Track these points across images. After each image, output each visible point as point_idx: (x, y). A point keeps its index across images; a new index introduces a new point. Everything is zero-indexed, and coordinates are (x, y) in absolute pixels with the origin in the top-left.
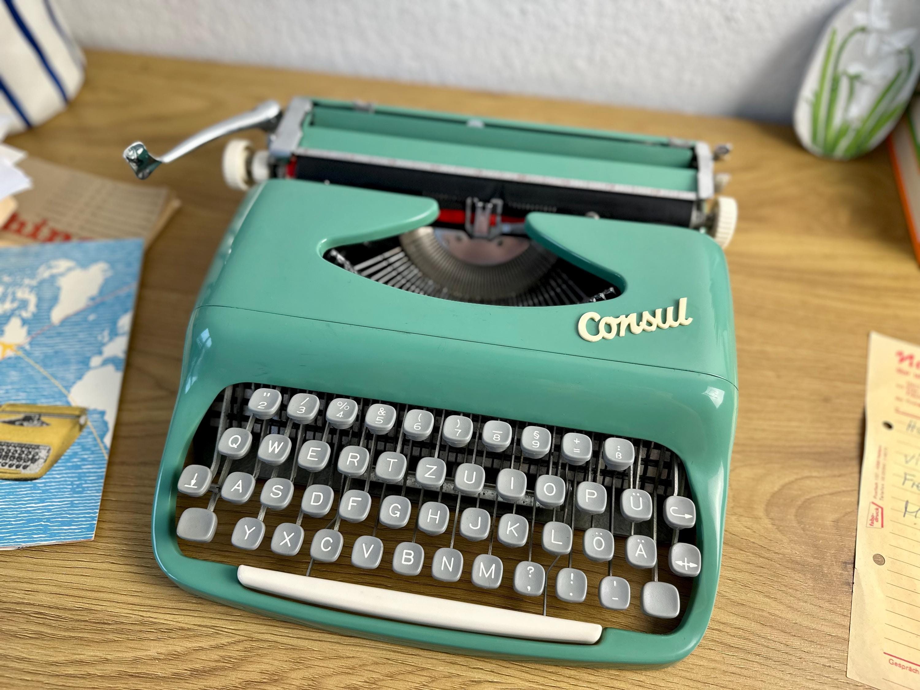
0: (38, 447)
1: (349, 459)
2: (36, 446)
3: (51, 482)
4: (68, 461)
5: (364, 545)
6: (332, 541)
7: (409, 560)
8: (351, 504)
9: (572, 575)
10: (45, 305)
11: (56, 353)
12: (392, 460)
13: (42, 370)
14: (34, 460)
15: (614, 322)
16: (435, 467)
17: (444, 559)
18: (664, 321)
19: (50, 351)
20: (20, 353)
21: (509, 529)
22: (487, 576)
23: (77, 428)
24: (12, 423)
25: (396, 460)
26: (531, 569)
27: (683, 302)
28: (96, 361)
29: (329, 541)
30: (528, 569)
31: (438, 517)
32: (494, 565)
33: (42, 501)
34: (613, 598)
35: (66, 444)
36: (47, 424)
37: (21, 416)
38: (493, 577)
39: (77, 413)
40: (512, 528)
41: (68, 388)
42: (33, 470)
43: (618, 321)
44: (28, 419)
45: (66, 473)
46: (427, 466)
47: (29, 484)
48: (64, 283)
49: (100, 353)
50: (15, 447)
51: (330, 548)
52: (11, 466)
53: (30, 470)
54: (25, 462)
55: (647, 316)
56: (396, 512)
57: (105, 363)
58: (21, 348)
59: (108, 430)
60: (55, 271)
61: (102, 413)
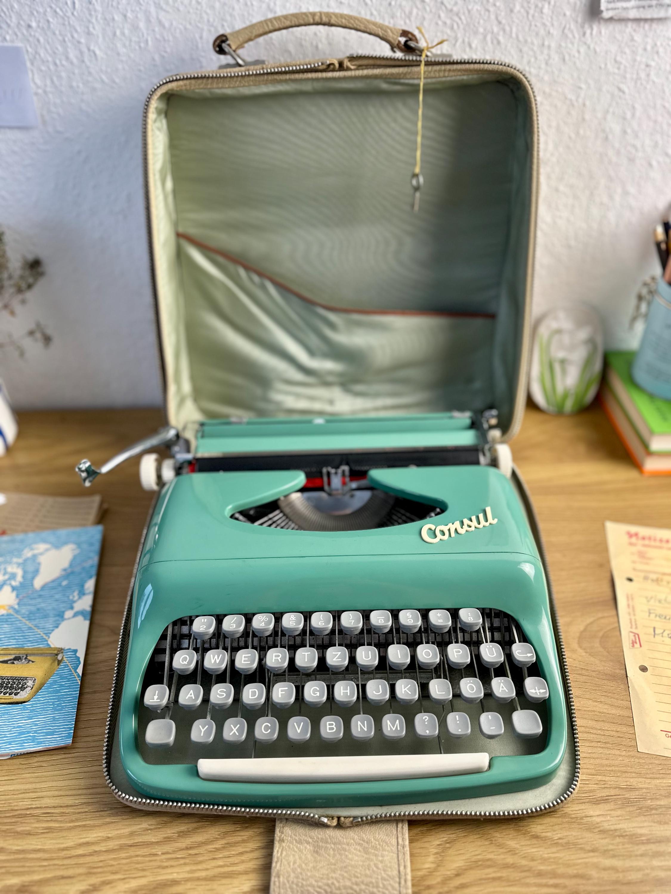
0: (26, 678)
1: (274, 658)
2: (24, 677)
3: (37, 704)
4: (49, 687)
5: (295, 724)
6: (270, 726)
7: (333, 729)
8: (280, 693)
9: (457, 717)
10: (29, 576)
11: (38, 609)
12: (306, 654)
13: (27, 622)
14: (23, 688)
15: (445, 529)
16: (339, 653)
17: (359, 723)
18: (479, 523)
19: (33, 608)
21: (403, 690)
22: (394, 729)
23: (56, 662)
24: (5, 662)
25: (310, 653)
26: (426, 718)
27: (488, 510)
29: (267, 725)
30: (424, 719)
31: (348, 691)
32: (398, 721)
33: (30, 718)
34: (492, 727)
35: (48, 675)
36: (33, 662)
37: (12, 657)
38: (399, 729)
39: (56, 652)
40: (406, 689)
41: (48, 634)
42: (23, 695)
43: (448, 527)
44: (17, 658)
45: (48, 697)
46: (334, 653)
47: (20, 706)
48: (42, 559)
49: (72, 608)
50: (8, 680)
51: (269, 731)
52: (5, 694)
53: (20, 696)
54: (16, 690)
55: (466, 521)
56: (316, 693)
57: (75, 615)
58: (11, 607)
59: (80, 663)
60: (36, 552)
61: (75, 651)
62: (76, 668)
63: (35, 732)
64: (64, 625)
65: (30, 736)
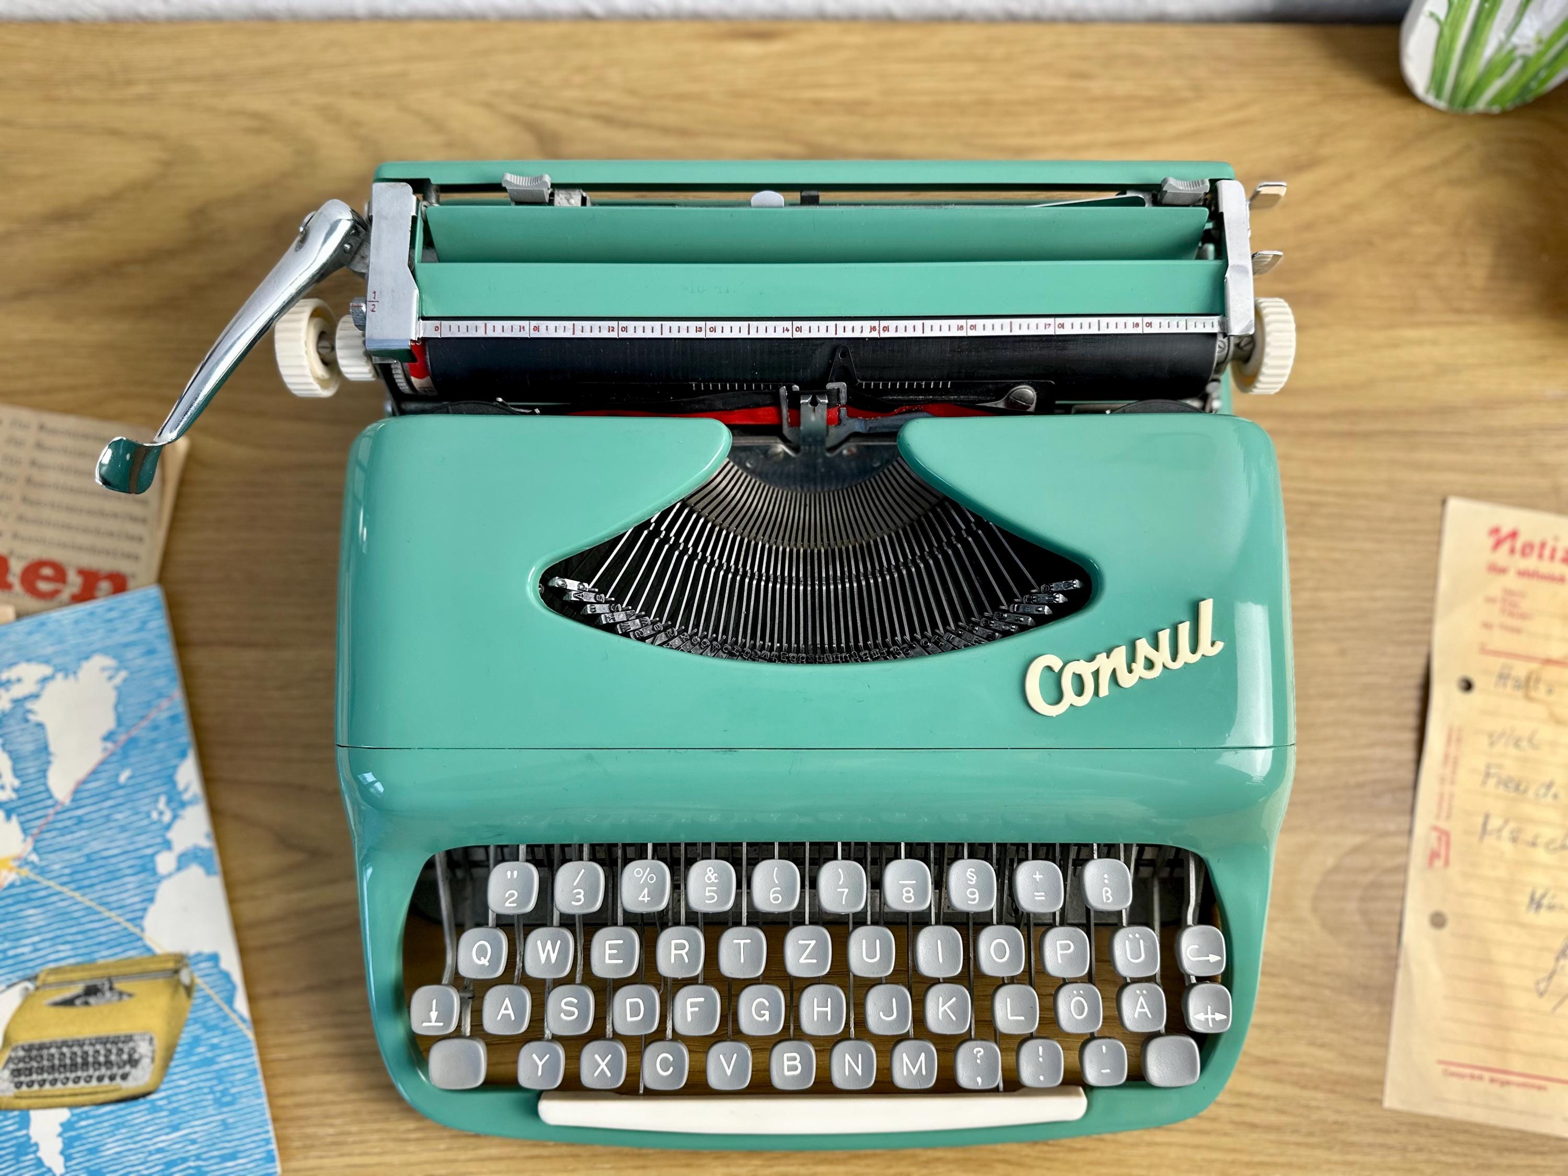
0: (129, 1038)
1: (673, 952)
2: (126, 1036)
3: (176, 1094)
4: (189, 1053)
5: (721, 1056)
6: (671, 1059)
7: (795, 1068)
8: (689, 1010)
9: (1041, 1048)
10: (31, 768)
11: (89, 858)
12: (742, 942)
13: (77, 895)
14: (133, 1062)
15: (1085, 669)
16: (813, 942)
17: (848, 1057)
18: (1174, 658)
19: (75, 857)
20: (26, 872)
21: (941, 1010)
22: (914, 1072)
23: (182, 992)
24: (69, 1003)
25: (749, 941)
26: (980, 1052)
27: (1206, 610)
28: (165, 862)
29: (667, 1059)
30: (975, 1052)
31: (829, 1009)
32: (923, 1055)
33: (176, 1128)
34: (1103, 1071)
35: (176, 1024)
36: (130, 995)
37: (78, 989)
38: (924, 1073)
39: (171, 965)
40: (946, 1007)
41: (137, 920)
42: (140, 1078)
43: (1093, 666)
44: (92, 991)
45: (196, 1075)
46: (801, 942)
47: (141, 1106)
48: (42, 711)
49: (167, 845)
50: (92, 1044)
51: (671, 1069)
52: (100, 1079)
53: (135, 1079)
54: (119, 1067)
55: (1144, 648)
56: (762, 1012)
57: (183, 861)
58: (23, 862)
59: (234, 988)
60: (18, 691)
61: (214, 958)
62: (230, 1001)
63: (198, 1157)
64: (164, 891)
65: (190, 1168)
